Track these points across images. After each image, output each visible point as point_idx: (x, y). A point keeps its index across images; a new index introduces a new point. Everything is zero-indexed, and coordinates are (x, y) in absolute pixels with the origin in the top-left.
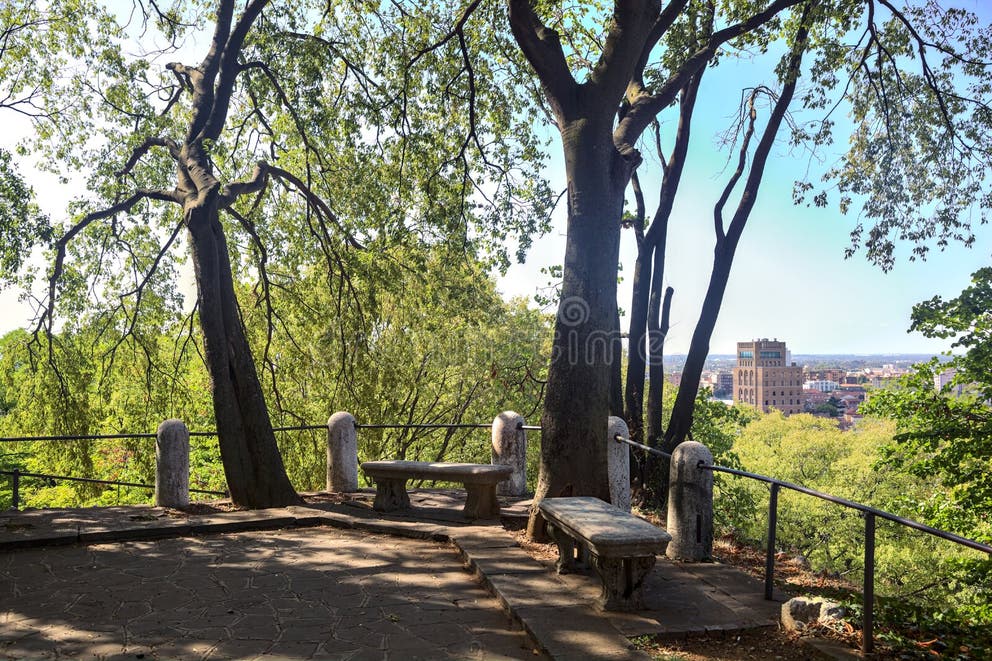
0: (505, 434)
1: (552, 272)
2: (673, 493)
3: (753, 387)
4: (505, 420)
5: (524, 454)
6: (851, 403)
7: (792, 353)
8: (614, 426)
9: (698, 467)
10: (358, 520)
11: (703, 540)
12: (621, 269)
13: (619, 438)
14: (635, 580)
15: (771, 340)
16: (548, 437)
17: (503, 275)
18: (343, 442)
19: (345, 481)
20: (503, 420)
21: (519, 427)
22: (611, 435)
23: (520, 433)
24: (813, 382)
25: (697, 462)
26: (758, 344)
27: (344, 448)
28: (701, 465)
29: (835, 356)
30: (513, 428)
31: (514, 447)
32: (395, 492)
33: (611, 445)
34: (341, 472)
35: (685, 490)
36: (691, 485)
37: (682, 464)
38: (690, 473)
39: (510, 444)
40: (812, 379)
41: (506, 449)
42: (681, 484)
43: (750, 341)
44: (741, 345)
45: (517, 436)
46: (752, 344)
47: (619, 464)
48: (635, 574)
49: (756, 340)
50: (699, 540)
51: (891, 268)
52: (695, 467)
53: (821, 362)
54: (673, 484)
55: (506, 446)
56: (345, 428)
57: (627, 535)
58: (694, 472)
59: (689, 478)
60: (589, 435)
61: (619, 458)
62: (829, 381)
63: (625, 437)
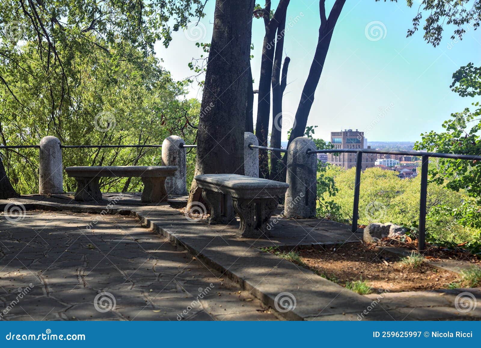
0: (171, 151)
1: (204, 48)
2: (289, 172)
3: (342, 162)
4: (171, 141)
5: (184, 165)
6: (407, 174)
7: (368, 141)
8: (248, 138)
9: (307, 153)
10: (63, 205)
11: (309, 204)
12: (253, 49)
13: (252, 146)
14: (263, 217)
15: (354, 130)
16: (203, 140)
17: (167, 47)
18: (51, 157)
19: (53, 186)
20: (169, 141)
21: (181, 146)
22: (246, 145)
23: (182, 151)
24: (382, 160)
25: (306, 150)
26: (345, 133)
27: (52, 162)
28: (309, 152)
29: (397, 143)
30: (177, 147)
31: (177, 159)
32: (91, 188)
33: (246, 151)
34: (50, 179)
35: (298, 169)
36: (302, 166)
37: (295, 152)
38: (301, 158)
39: (174, 158)
40: (381, 158)
41: (172, 162)
42: (295, 165)
43: (340, 131)
44: (333, 134)
45: (180, 152)
46: (341, 133)
47: (252, 165)
48: (263, 212)
49: (344, 131)
50: (307, 204)
51: (438, 44)
52: (305, 154)
53: (387, 147)
54: (290, 166)
55: (172, 159)
56: (53, 147)
57: (258, 183)
58: (304, 157)
59: (301, 161)
60: (231, 137)
61: (251, 160)
62: (392, 160)
63: (256, 145)
